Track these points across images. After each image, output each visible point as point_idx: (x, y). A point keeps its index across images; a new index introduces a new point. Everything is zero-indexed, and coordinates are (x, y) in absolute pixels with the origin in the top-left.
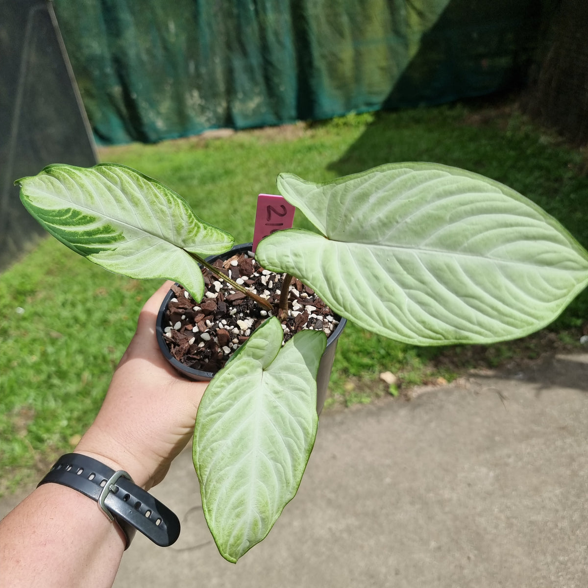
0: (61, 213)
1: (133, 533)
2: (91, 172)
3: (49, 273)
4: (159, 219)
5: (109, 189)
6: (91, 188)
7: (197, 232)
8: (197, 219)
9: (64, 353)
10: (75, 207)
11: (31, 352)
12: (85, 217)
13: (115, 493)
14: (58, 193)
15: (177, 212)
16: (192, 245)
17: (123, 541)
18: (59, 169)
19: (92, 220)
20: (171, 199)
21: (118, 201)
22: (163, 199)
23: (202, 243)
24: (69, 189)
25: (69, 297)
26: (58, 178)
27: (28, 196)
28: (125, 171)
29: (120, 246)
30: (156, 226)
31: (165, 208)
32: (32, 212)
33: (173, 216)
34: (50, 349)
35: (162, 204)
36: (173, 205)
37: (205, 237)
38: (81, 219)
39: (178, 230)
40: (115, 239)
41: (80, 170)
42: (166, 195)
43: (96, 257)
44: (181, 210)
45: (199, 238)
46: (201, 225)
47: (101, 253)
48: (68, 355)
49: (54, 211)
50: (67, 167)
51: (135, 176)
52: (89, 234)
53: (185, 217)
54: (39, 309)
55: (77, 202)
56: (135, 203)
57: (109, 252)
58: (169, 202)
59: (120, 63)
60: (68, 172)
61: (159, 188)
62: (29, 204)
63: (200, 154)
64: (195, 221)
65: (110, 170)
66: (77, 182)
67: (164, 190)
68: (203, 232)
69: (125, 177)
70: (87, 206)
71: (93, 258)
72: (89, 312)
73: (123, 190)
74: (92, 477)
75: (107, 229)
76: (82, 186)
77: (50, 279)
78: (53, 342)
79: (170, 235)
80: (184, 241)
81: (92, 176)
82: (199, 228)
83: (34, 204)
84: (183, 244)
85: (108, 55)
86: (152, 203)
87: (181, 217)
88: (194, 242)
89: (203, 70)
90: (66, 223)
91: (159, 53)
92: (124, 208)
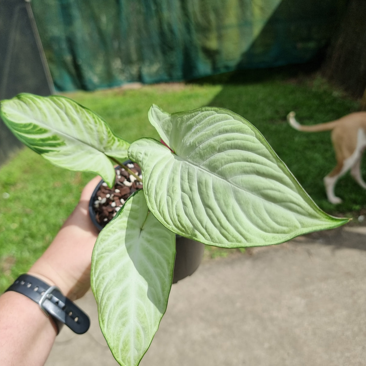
0: (25, 126)
1: (61, 326)
2: (47, 100)
3: (25, 172)
4: (89, 133)
5: (58, 112)
6: (45, 110)
7: (114, 143)
8: (114, 135)
9: (35, 222)
10: (35, 122)
11: (13, 222)
12: (41, 129)
13: (50, 299)
14: (25, 112)
15: (101, 130)
16: (110, 151)
17: (55, 331)
18: (26, 97)
19: (45, 131)
20: (97, 121)
21: (63, 120)
22: (92, 120)
23: (117, 150)
24: (32, 110)
25: (38, 187)
26: (25, 103)
27: (5, 113)
28: (68, 101)
29: (62, 149)
30: (87, 138)
31: (93, 126)
32: (7, 124)
33: (98, 131)
34: (26, 220)
35: (90, 123)
36: (98, 125)
37: (118, 146)
38: (39, 130)
39: (101, 141)
40: (59, 145)
41: (40, 99)
42: (94, 118)
43: (47, 156)
44: (103, 128)
45: (114, 147)
46: (116, 139)
47: (50, 153)
48: (37, 224)
49: (21, 124)
50: (31, 96)
51: (74, 105)
52: (43, 140)
53: (106, 133)
54: (19, 194)
55: (36, 119)
56: (73, 122)
57: (56, 153)
58: (96, 122)
59: (71, 42)
60: (32, 99)
61: (90, 113)
62: (6, 119)
63: (120, 99)
64: (112, 135)
65: (59, 99)
66: (37, 107)
67: (93, 115)
68: (117, 143)
69: (68, 105)
70: (43, 122)
71: (45, 156)
72: (50, 197)
73: (67, 114)
74: (36, 289)
75: (55, 138)
76: (40, 109)
77: (26, 176)
78: (27, 215)
79: (96, 143)
80: (105, 148)
81: (47, 103)
82: (114, 140)
83: (9, 119)
84: (104, 150)
85: (63, 37)
86: (84, 123)
87: (103, 133)
88: (111, 149)
89: (123, 47)
90: (28, 132)
91: (96, 36)
92: (66, 125)
